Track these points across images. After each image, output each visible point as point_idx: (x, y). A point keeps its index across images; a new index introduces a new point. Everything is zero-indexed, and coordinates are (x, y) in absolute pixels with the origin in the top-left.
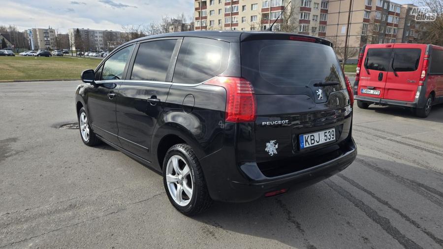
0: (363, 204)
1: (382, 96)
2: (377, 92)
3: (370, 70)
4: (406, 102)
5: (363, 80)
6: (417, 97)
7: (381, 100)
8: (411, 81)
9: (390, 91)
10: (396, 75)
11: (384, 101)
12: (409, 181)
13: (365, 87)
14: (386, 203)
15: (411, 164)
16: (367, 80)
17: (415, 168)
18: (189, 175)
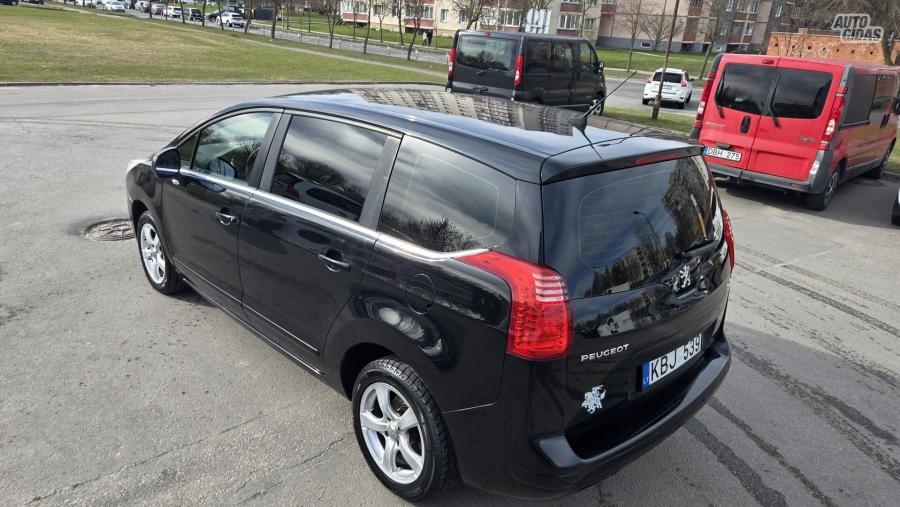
0: (733, 455)
1: (745, 164)
2: (735, 156)
3: (726, 110)
4: (790, 181)
5: (708, 127)
6: (813, 172)
7: (742, 174)
8: (805, 139)
9: (760, 155)
10: (777, 125)
11: (748, 174)
12: (809, 391)
13: (712, 143)
14: (773, 452)
15: (807, 342)
16: (718, 129)
17: (818, 354)
18: (416, 428)
